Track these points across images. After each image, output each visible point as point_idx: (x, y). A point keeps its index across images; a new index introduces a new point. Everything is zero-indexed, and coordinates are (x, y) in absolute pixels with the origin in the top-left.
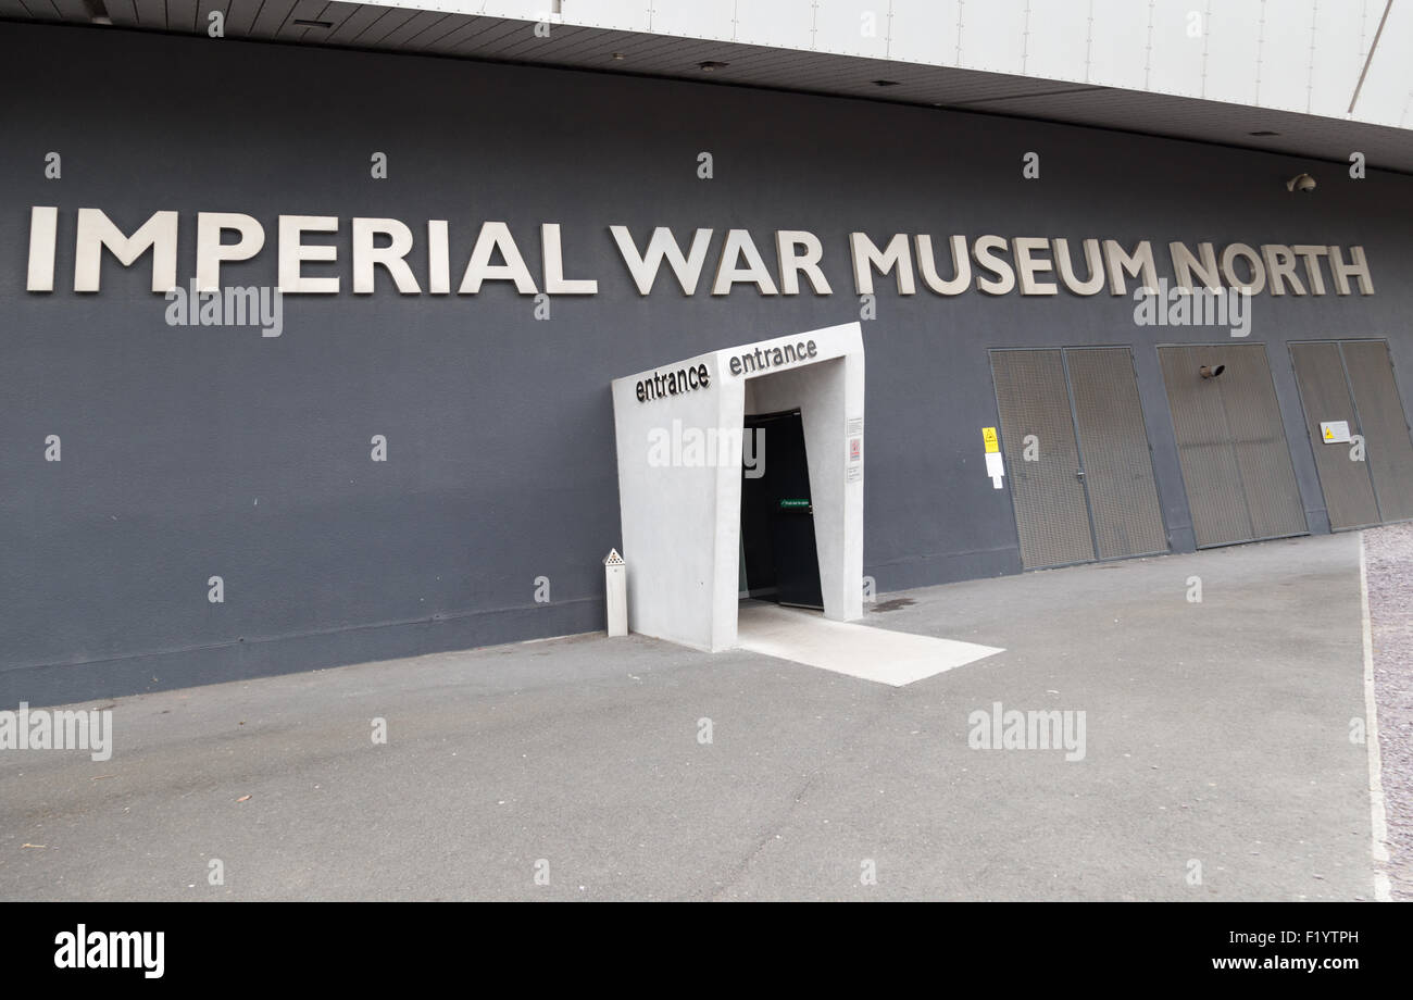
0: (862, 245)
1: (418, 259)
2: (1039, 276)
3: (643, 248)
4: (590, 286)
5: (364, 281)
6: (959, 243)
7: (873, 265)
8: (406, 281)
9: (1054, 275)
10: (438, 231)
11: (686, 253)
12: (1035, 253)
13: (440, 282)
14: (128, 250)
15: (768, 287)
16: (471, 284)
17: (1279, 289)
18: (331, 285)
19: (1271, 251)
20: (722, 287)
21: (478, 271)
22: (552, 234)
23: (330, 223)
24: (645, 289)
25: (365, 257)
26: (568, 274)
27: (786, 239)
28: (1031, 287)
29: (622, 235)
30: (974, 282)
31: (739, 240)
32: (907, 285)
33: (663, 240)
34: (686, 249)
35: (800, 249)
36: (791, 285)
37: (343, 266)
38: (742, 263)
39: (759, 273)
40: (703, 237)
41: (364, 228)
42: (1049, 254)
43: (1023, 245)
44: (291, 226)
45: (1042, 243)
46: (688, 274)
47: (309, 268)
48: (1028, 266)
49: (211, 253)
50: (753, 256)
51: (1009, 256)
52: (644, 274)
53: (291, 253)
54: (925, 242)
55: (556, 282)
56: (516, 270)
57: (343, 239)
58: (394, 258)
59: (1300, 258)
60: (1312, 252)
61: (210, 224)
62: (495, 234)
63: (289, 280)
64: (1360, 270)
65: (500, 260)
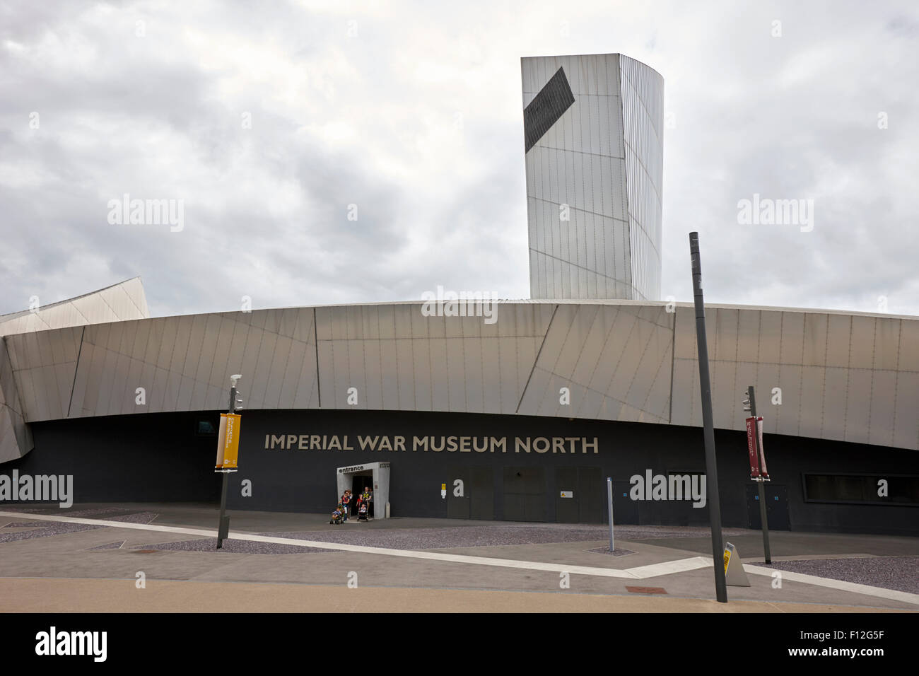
0: (416, 439)
1: (321, 443)
2: (466, 446)
3: (364, 441)
4: (352, 449)
5: (312, 447)
6: (443, 439)
7: (417, 444)
8: (319, 447)
9: (471, 447)
10: (325, 437)
11: (373, 442)
12: (466, 441)
13: (324, 448)
14: (278, 442)
15: (390, 449)
16: (330, 448)
17: (555, 450)
18: (306, 448)
19: (555, 440)
20: (380, 449)
21: (331, 445)
22: (346, 438)
23: (307, 437)
24: (363, 449)
25: (313, 443)
26: (348, 446)
27: (396, 438)
28: (462, 449)
29: (360, 438)
30: (445, 448)
31: (385, 438)
32: (426, 449)
33: (368, 439)
34: (373, 440)
35: (400, 440)
36: (396, 449)
37: (308, 445)
38: (385, 444)
39: (389, 446)
40: (377, 438)
41: (313, 437)
42: (471, 441)
43: (463, 439)
44: (301, 437)
45: (468, 438)
46: (373, 446)
47: (303, 445)
48: (463, 444)
49: (289, 442)
50: (388, 442)
51: (458, 442)
52: (363, 446)
53: (301, 442)
54: (433, 438)
55: (345, 448)
56: (338, 445)
57: (309, 439)
58: (317, 443)
59: (567, 442)
60: (573, 440)
61: (289, 437)
62: (335, 438)
63: (300, 447)
64: (595, 445)
65: (335, 443)
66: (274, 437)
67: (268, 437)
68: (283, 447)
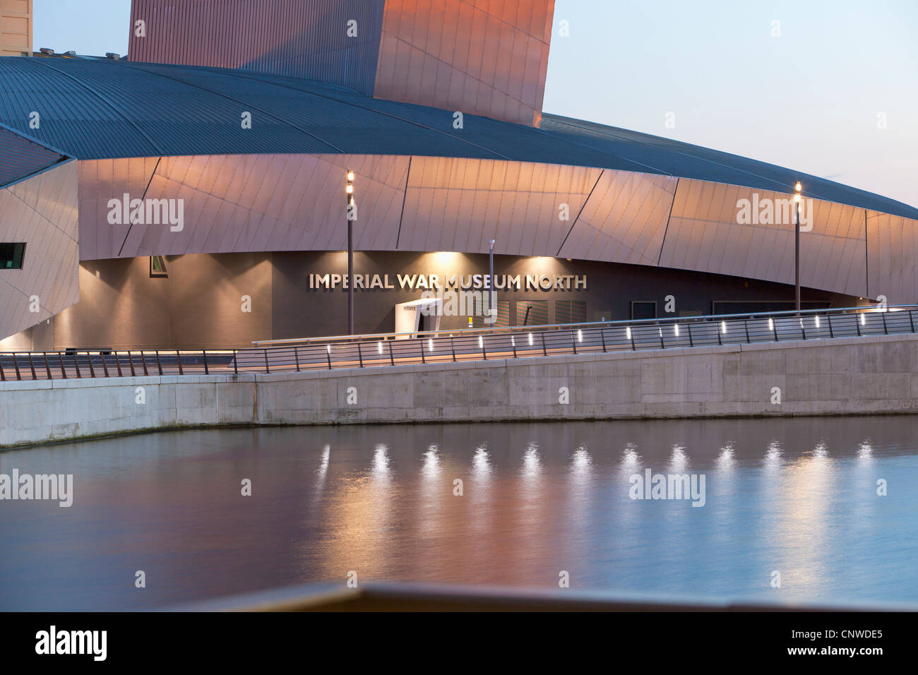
0: (448, 277)
1: (364, 281)
3: (403, 278)
4: (392, 287)
5: (355, 286)
6: (470, 277)
7: (449, 282)
8: (362, 286)
9: (493, 284)
10: (367, 275)
12: (488, 279)
13: (368, 287)
14: (323, 281)
15: (427, 287)
16: (372, 287)
19: (556, 277)
20: (417, 287)
22: (386, 276)
24: (403, 287)
25: (356, 281)
26: (389, 284)
27: (431, 276)
28: (486, 287)
29: (399, 276)
30: (473, 286)
31: (421, 276)
32: (456, 287)
33: (406, 277)
34: (411, 279)
35: (434, 278)
36: (432, 287)
38: (421, 282)
39: (425, 284)
40: (414, 276)
41: (355, 276)
43: (485, 276)
44: (345, 276)
46: (411, 284)
47: (347, 284)
48: (486, 281)
49: (334, 282)
50: (424, 280)
51: (482, 279)
52: (403, 284)
53: (345, 281)
54: (462, 276)
55: (387, 286)
56: (380, 284)
58: (360, 281)
59: (564, 279)
61: (333, 276)
62: (376, 277)
63: (345, 287)
64: (584, 282)
65: (377, 282)
66: (318, 276)
67: (312, 276)
68: (327, 286)
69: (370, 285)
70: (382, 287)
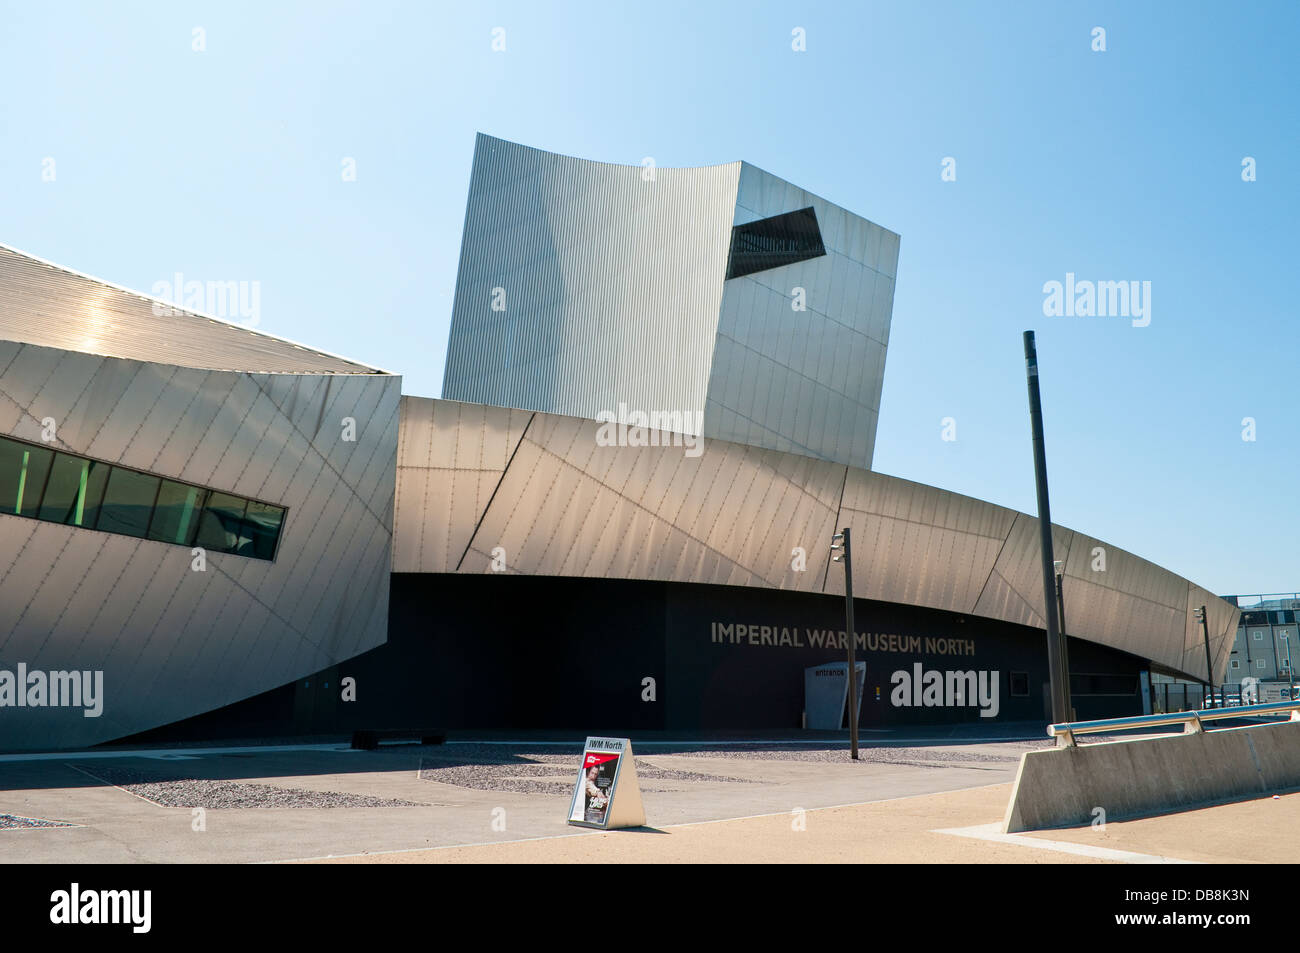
0: (855, 635)
1: (772, 636)
2: (894, 646)
3: (812, 635)
4: (802, 645)
5: (763, 642)
6: (877, 636)
7: (857, 642)
8: (770, 642)
9: (897, 646)
10: (775, 629)
11: (820, 636)
12: (893, 640)
13: (776, 644)
14: (726, 633)
15: (836, 648)
16: (781, 644)
17: (950, 652)
18: (757, 643)
19: (950, 641)
20: (827, 647)
21: (783, 640)
22: (795, 630)
23: (757, 627)
24: (812, 647)
25: (763, 635)
26: (798, 642)
27: (840, 633)
28: (892, 650)
29: (808, 632)
30: (879, 647)
31: (831, 633)
32: (864, 648)
33: (816, 633)
35: (843, 637)
36: (841, 647)
37: (759, 639)
38: (831, 640)
39: (834, 643)
40: (824, 632)
41: (763, 628)
42: (898, 641)
43: (891, 637)
44: (751, 627)
45: (895, 637)
46: (821, 642)
47: (755, 638)
48: (891, 643)
49: (739, 634)
50: (833, 638)
51: (887, 640)
52: (812, 642)
53: (751, 635)
54: (869, 635)
55: (796, 644)
56: (789, 640)
57: (759, 631)
58: (768, 636)
59: (957, 644)
60: (960, 641)
61: (739, 626)
62: (785, 631)
63: (752, 642)
64: (972, 648)
65: (786, 638)
66: (721, 625)
67: (714, 625)
68: (732, 641)
69: (779, 642)
70: (791, 644)
